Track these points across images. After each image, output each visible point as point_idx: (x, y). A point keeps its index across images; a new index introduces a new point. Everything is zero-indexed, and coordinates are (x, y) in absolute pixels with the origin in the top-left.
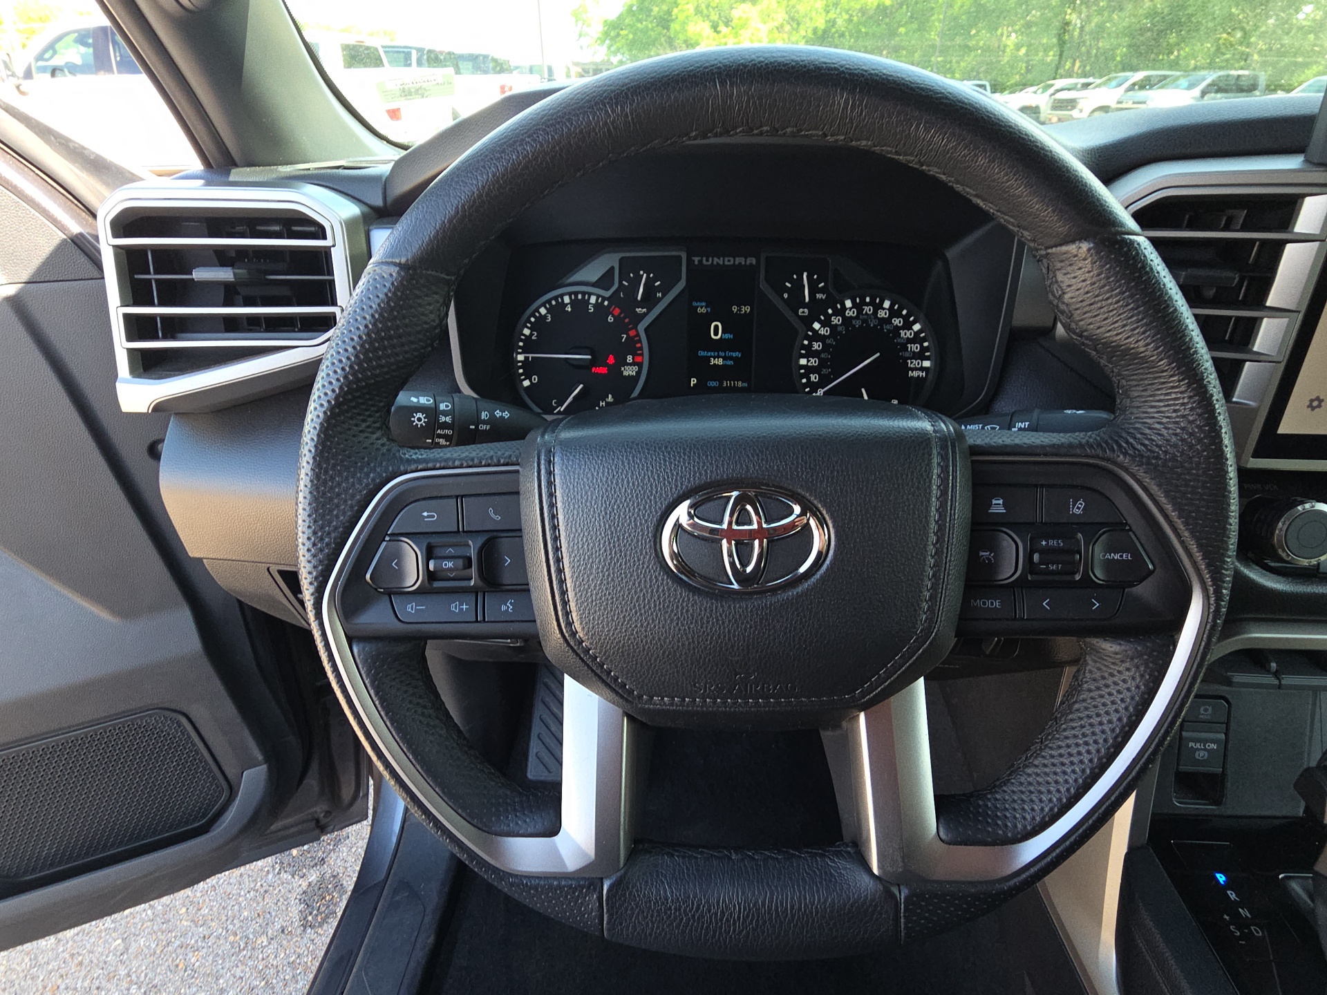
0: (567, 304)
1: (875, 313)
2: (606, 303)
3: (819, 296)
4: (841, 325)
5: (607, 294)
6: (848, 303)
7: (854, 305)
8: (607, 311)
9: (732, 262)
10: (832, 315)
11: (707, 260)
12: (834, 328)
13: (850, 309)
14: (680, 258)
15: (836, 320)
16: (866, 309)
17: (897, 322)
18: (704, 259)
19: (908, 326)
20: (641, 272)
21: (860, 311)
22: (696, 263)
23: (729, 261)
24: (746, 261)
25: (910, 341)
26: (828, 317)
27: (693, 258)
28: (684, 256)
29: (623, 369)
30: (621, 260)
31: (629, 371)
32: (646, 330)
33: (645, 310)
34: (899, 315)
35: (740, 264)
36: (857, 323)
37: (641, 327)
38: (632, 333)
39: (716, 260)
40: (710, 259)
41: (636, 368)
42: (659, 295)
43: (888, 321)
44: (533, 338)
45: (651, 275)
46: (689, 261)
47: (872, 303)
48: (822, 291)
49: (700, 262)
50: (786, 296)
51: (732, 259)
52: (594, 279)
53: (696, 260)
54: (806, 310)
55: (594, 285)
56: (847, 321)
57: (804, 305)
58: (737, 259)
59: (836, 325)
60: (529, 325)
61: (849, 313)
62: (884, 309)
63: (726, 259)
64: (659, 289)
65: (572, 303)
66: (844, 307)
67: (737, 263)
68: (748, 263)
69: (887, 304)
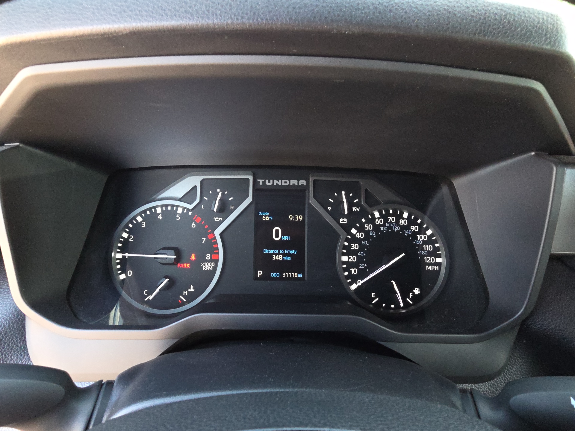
0: (159, 214)
1: (397, 222)
2: (190, 213)
3: (355, 209)
4: (372, 231)
5: (191, 207)
6: (377, 214)
7: (382, 216)
8: (191, 219)
9: (288, 184)
10: (365, 223)
11: (269, 182)
12: (367, 233)
13: (379, 218)
14: (248, 179)
15: (368, 227)
16: (391, 218)
17: (414, 228)
18: (267, 181)
19: (422, 231)
20: (218, 190)
21: (386, 220)
22: (261, 184)
23: (286, 182)
24: (298, 183)
25: (424, 242)
26: (362, 225)
27: (258, 180)
28: (251, 178)
29: (202, 265)
30: (202, 182)
31: (207, 267)
32: (221, 235)
33: (221, 219)
34: (415, 224)
35: (294, 185)
36: (384, 229)
37: (217, 232)
38: (210, 236)
39: (275, 181)
40: (271, 181)
41: (213, 264)
42: (232, 207)
43: (407, 227)
44: (130, 240)
45: (226, 193)
46: (255, 183)
47: (395, 214)
48: (356, 205)
49: (264, 183)
50: (329, 209)
51: (288, 181)
52: (180, 195)
53: (261, 181)
54: (345, 220)
55: (180, 200)
56: (377, 228)
57: (344, 216)
58: (291, 181)
59: (369, 231)
60: (127, 230)
61: (378, 222)
62: (404, 219)
63: (284, 181)
64: (231, 203)
65: (163, 212)
66: (374, 218)
67: (291, 184)
68: (300, 184)
69: (405, 215)
